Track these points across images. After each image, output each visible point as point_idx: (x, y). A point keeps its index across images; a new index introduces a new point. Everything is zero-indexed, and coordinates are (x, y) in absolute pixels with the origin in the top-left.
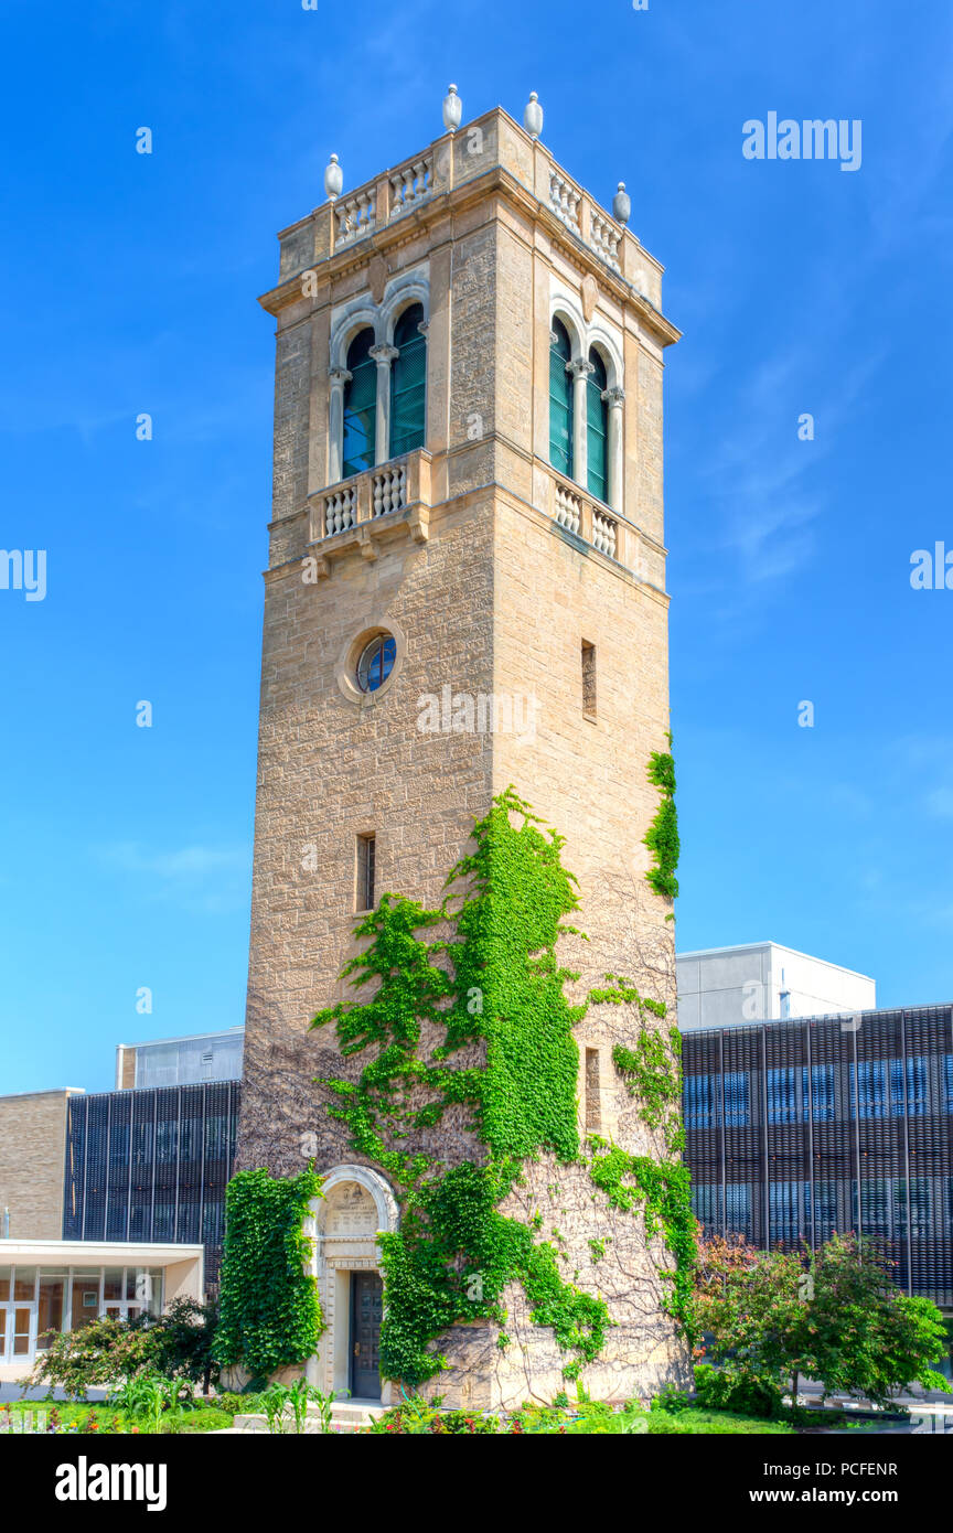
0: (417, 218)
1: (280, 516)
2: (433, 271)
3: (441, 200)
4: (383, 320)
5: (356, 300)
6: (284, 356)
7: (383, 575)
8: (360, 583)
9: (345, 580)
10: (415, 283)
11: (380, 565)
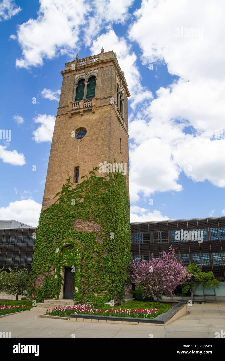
0: (96, 63)
1: (60, 107)
2: (98, 71)
3: (102, 61)
4: (86, 78)
5: (81, 74)
6: (64, 81)
7: (84, 118)
8: (79, 119)
9: (75, 118)
10: (94, 73)
11: (83, 116)
